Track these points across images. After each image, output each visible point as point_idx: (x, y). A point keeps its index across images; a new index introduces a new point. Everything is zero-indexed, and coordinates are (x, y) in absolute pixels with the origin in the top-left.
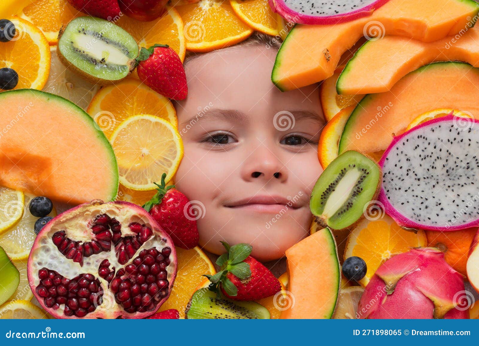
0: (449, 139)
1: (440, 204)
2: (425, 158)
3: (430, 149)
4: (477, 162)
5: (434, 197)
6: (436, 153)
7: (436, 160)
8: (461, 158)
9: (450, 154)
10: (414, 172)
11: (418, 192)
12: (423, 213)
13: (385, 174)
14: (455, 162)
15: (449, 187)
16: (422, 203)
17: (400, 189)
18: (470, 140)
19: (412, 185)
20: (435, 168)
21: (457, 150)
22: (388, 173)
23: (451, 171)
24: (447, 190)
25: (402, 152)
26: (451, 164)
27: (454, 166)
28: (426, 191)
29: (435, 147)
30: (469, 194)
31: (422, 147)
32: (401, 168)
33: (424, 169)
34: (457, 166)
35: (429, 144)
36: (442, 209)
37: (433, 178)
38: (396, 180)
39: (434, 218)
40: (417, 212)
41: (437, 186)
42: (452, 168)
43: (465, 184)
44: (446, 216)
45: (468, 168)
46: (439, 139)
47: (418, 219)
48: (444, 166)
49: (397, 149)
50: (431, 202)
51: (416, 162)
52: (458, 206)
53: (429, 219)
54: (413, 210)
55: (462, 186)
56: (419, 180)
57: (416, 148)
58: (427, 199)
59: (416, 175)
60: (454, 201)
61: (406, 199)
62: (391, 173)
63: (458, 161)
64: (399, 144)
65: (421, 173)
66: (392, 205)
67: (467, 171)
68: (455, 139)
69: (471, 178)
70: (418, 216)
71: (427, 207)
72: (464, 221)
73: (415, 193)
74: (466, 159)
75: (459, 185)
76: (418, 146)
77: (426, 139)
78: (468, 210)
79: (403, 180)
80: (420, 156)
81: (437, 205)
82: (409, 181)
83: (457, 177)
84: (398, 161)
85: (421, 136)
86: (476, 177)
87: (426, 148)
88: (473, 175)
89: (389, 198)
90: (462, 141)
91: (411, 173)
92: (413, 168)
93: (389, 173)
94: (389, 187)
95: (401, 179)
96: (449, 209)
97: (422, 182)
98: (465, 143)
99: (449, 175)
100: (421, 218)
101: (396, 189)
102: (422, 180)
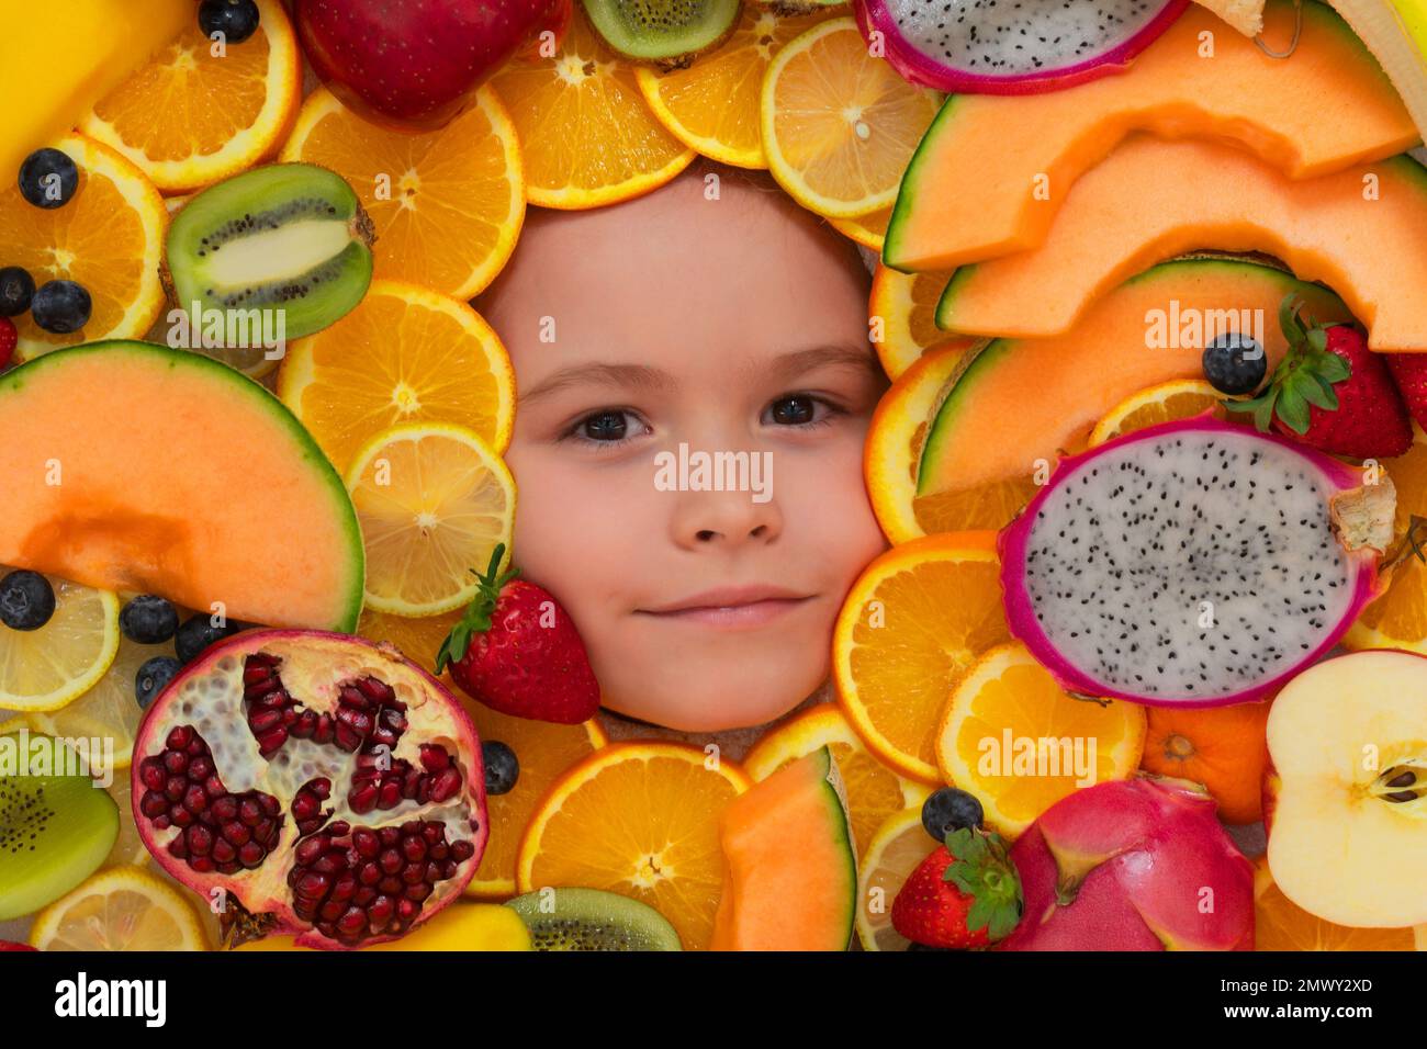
0: (1201, 478)
1: (1168, 642)
2: (1137, 522)
3: (1152, 498)
4: (1267, 540)
5: (1153, 623)
6: (1167, 509)
7: (1164, 527)
8: (1228, 527)
9: (1200, 515)
10: (1107, 555)
11: (1114, 606)
12: (1125, 662)
13: (1035, 553)
14: (1213, 538)
15: (1193, 598)
16: (1124, 636)
17: (1069, 595)
18: (1253, 484)
19: (1100, 587)
20: (1162, 548)
21: (1218, 506)
22: (1040, 550)
23: (1200, 557)
24: (1188, 606)
25: (1079, 501)
26: (1201, 540)
27: (1209, 547)
28: (1136, 605)
29: (1164, 496)
30: (1242, 620)
31: (1129, 492)
32: (1075, 541)
33: (1133, 548)
34: (1216, 547)
35: (1149, 485)
36: (1172, 655)
37: (1154, 573)
38: (1061, 572)
39: (1151, 676)
40: (1110, 657)
41: (1163, 595)
42: (1203, 551)
43: (1234, 593)
44: (1182, 672)
45: (1243, 555)
46: (1175, 475)
47: (1110, 675)
48: (1183, 545)
49: (1068, 491)
50: (1146, 636)
51: (1113, 529)
52: (1212, 648)
53: (1139, 678)
54: (1100, 652)
55: (1227, 598)
56: (1118, 575)
57: (1116, 493)
58: (1135, 627)
59: (1112, 562)
60: (1202, 637)
61: (1084, 623)
62: (1050, 553)
63: (1220, 535)
64: (1074, 480)
65: (1124, 556)
66: (1047, 636)
67: (1240, 562)
68: (1215, 479)
69: (1250, 579)
70: (1111, 669)
71: (1134, 648)
72: (1225, 689)
73: (1108, 609)
74: (1239, 530)
75: (1218, 594)
76: (1121, 489)
77: (1143, 473)
78: (1238, 662)
79: (1079, 572)
80: (1125, 515)
81: (1160, 644)
82: (1092, 577)
83: (1214, 575)
84: (1069, 522)
85: (1130, 466)
86: (1261, 579)
87: (1139, 497)
88: (1257, 573)
89: (1041, 617)
90: (1232, 484)
91: (1099, 556)
92: (1106, 543)
93: (1045, 552)
94: (1042, 588)
95: (1075, 570)
96: (1191, 655)
97: (1127, 582)
98: (1239, 491)
99: (1194, 569)
100: (1120, 674)
101: (1059, 595)
102: (1126, 576)
